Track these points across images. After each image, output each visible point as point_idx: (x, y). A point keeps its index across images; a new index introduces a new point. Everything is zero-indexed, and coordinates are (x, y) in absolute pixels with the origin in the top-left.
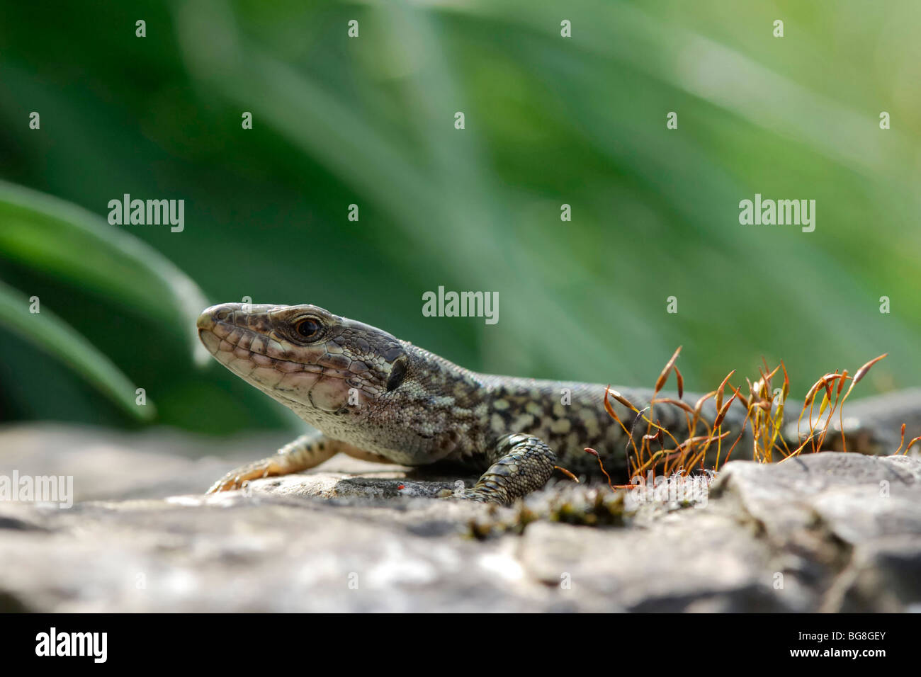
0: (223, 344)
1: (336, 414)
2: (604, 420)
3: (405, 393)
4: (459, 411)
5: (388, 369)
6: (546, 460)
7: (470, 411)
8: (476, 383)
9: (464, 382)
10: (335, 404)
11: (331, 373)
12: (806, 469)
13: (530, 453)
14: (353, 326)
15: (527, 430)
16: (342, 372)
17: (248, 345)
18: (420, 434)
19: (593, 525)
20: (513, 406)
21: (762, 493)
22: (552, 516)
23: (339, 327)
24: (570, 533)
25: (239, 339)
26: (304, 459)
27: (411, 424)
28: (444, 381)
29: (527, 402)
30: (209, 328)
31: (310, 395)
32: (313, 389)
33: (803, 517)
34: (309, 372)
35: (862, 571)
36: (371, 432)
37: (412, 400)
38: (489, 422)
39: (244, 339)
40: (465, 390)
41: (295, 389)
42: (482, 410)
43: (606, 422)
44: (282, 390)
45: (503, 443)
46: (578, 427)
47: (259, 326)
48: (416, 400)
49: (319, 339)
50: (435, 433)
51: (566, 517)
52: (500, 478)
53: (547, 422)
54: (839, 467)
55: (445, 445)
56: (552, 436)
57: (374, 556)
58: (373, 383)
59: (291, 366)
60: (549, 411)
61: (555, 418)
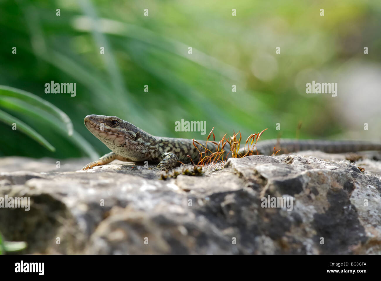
0: (92, 126)
1: (120, 147)
2: (189, 148)
3: (139, 142)
4: (151, 147)
5: (135, 135)
6: (176, 159)
7: (154, 146)
8: (155, 139)
9: (152, 139)
10: (121, 144)
11: (121, 135)
12: (250, 160)
13: (171, 157)
14: (126, 123)
15: (168, 151)
16: (123, 136)
17: (99, 127)
18: (142, 153)
19: (194, 175)
20: (165, 145)
21: (240, 166)
22: (183, 173)
23: (122, 123)
24: (189, 178)
25: (96, 125)
26: (107, 161)
27: (140, 150)
28: (147, 138)
29: (169, 143)
30: (88, 121)
31: (114, 141)
32: (115, 139)
33: (252, 172)
34: (115, 135)
35: (270, 185)
36: (129, 152)
37: (140, 143)
38: (159, 149)
39: (98, 125)
40: (153, 141)
41: (110, 139)
42: (157, 146)
43: (189, 149)
44: (106, 139)
45: (163, 155)
46: (182, 150)
47: (102, 121)
48: (141, 144)
49: (118, 126)
50: (145, 153)
51: (187, 173)
52: (164, 164)
53: (174, 149)
54: (259, 159)
55: (147, 156)
56: (176, 153)
57: (140, 184)
58: (131, 139)
59: (110, 133)
60: (174, 146)
61: (176, 148)
